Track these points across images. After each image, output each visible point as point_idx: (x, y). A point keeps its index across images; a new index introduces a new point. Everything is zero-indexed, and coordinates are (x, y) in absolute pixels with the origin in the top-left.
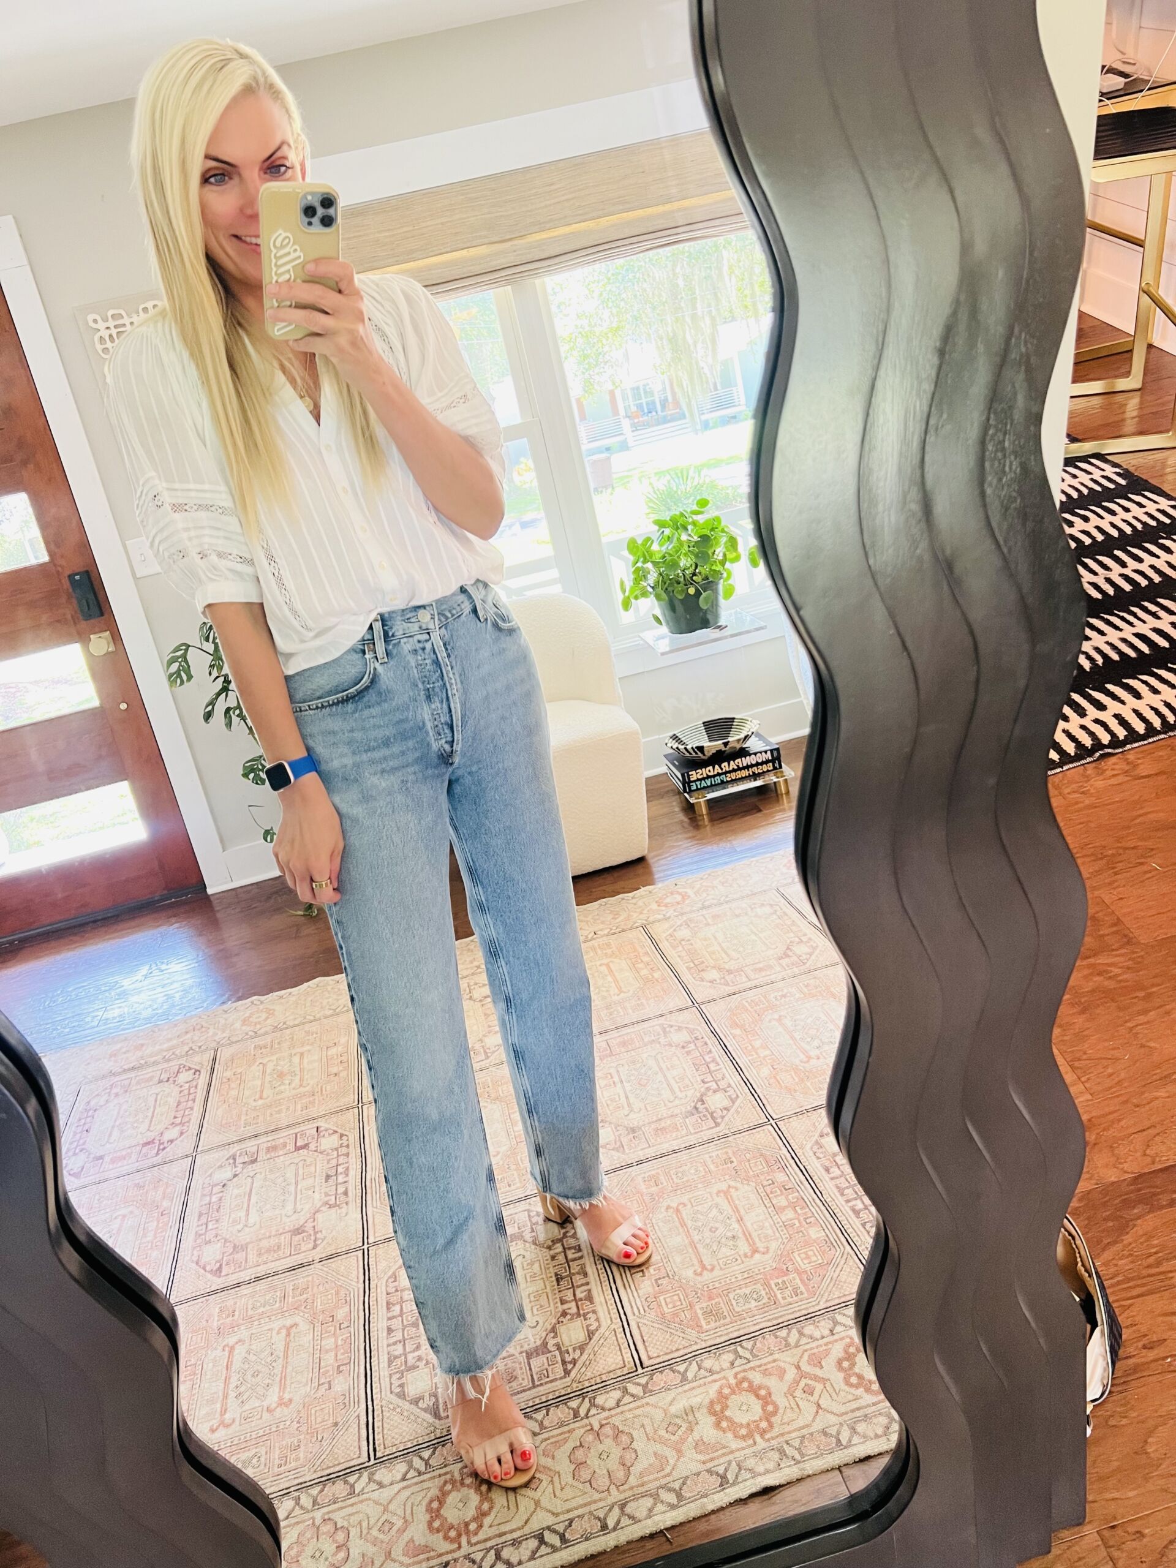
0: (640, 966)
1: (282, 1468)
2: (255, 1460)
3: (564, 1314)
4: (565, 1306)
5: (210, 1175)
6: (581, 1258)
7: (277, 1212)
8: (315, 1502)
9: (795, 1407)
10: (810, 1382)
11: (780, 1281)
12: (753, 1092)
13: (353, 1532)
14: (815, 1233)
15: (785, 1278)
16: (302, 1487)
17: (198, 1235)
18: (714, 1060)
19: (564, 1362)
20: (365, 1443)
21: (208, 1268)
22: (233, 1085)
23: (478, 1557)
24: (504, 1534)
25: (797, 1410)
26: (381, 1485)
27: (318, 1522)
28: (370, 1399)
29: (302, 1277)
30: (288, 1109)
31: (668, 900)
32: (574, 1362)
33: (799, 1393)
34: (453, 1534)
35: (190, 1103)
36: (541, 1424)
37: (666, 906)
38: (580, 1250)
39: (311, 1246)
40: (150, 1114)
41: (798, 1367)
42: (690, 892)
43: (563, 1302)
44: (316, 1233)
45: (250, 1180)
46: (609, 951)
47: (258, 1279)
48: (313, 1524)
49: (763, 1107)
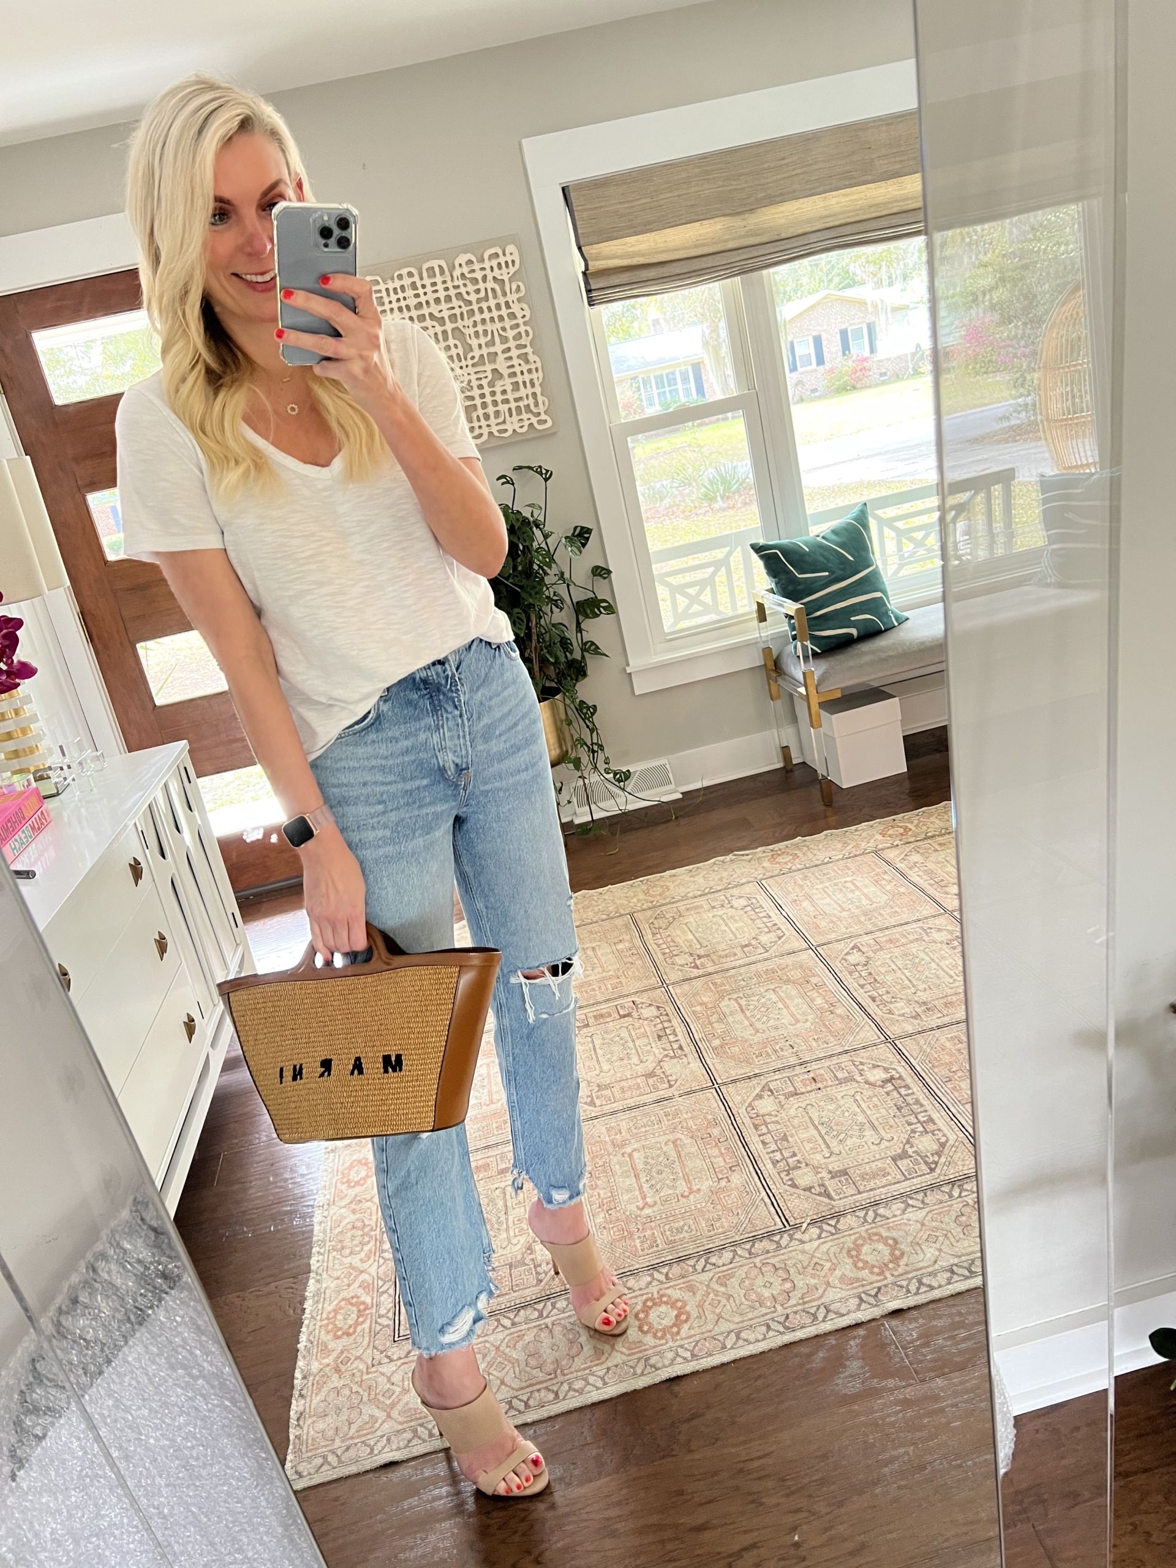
0: (883, 882)
1: (712, 1233)
2: (686, 1228)
3: (913, 1131)
4: (913, 1127)
6: (913, 1093)
7: (625, 1062)
13: (792, 1271)
16: (735, 1244)
19: (926, 1163)
20: (776, 1217)
23: (904, 1283)
24: (921, 1269)
26: (802, 1242)
27: (759, 1265)
28: (767, 1188)
29: (670, 1109)
30: (600, 988)
31: (891, 832)
32: (936, 1163)
34: (876, 1270)
36: (923, 1202)
37: (890, 836)
38: (909, 1088)
39: (667, 1085)
42: (909, 826)
43: (910, 1124)
44: (667, 1077)
45: (589, 1039)
46: (849, 872)
47: (630, 1109)
48: (755, 1266)
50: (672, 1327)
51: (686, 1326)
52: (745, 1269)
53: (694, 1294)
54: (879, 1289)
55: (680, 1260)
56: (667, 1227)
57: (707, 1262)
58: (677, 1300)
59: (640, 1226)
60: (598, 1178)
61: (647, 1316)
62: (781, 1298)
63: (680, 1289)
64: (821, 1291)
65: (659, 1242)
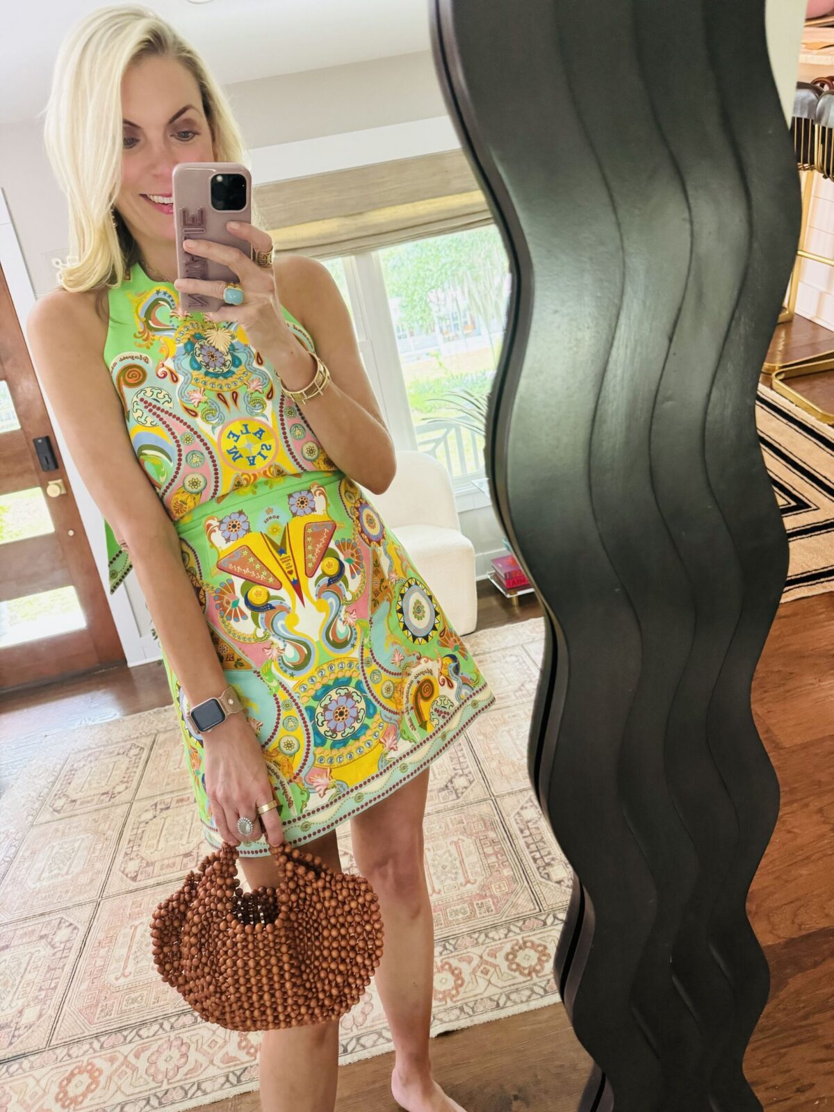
1: (155, 1004)
2: (139, 998)
5: (140, 816)
7: (177, 842)
8: (172, 1027)
9: (474, 981)
10: (488, 967)
11: (480, 902)
12: (484, 778)
13: (193, 1047)
14: (506, 872)
15: (483, 901)
16: (167, 1017)
17: (126, 854)
18: (463, 756)
21: (129, 876)
22: (163, 758)
25: (475, 984)
27: (172, 1039)
33: (479, 974)
34: (252, 1051)
35: (134, 769)
39: (194, 865)
40: (109, 774)
41: (481, 957)
44: (198, 856)
45: (163, 820)
47: (158, 884)
49: (488, 788)
50: (80, 1096)
51: (90, 1096)
52: (160, 1042)
53: (112, 1064)
54: (246, 1069)
55: (120, 1030)
56: (127, 997)
57: (137, 1034)
58: (97, 1070)
59: (108, 996)
60: (102, 947)
61: (67, 1085)
62: (171, 1074)
63: (106, 1060)
64: (204, 1066)
65: (113, 1012)
